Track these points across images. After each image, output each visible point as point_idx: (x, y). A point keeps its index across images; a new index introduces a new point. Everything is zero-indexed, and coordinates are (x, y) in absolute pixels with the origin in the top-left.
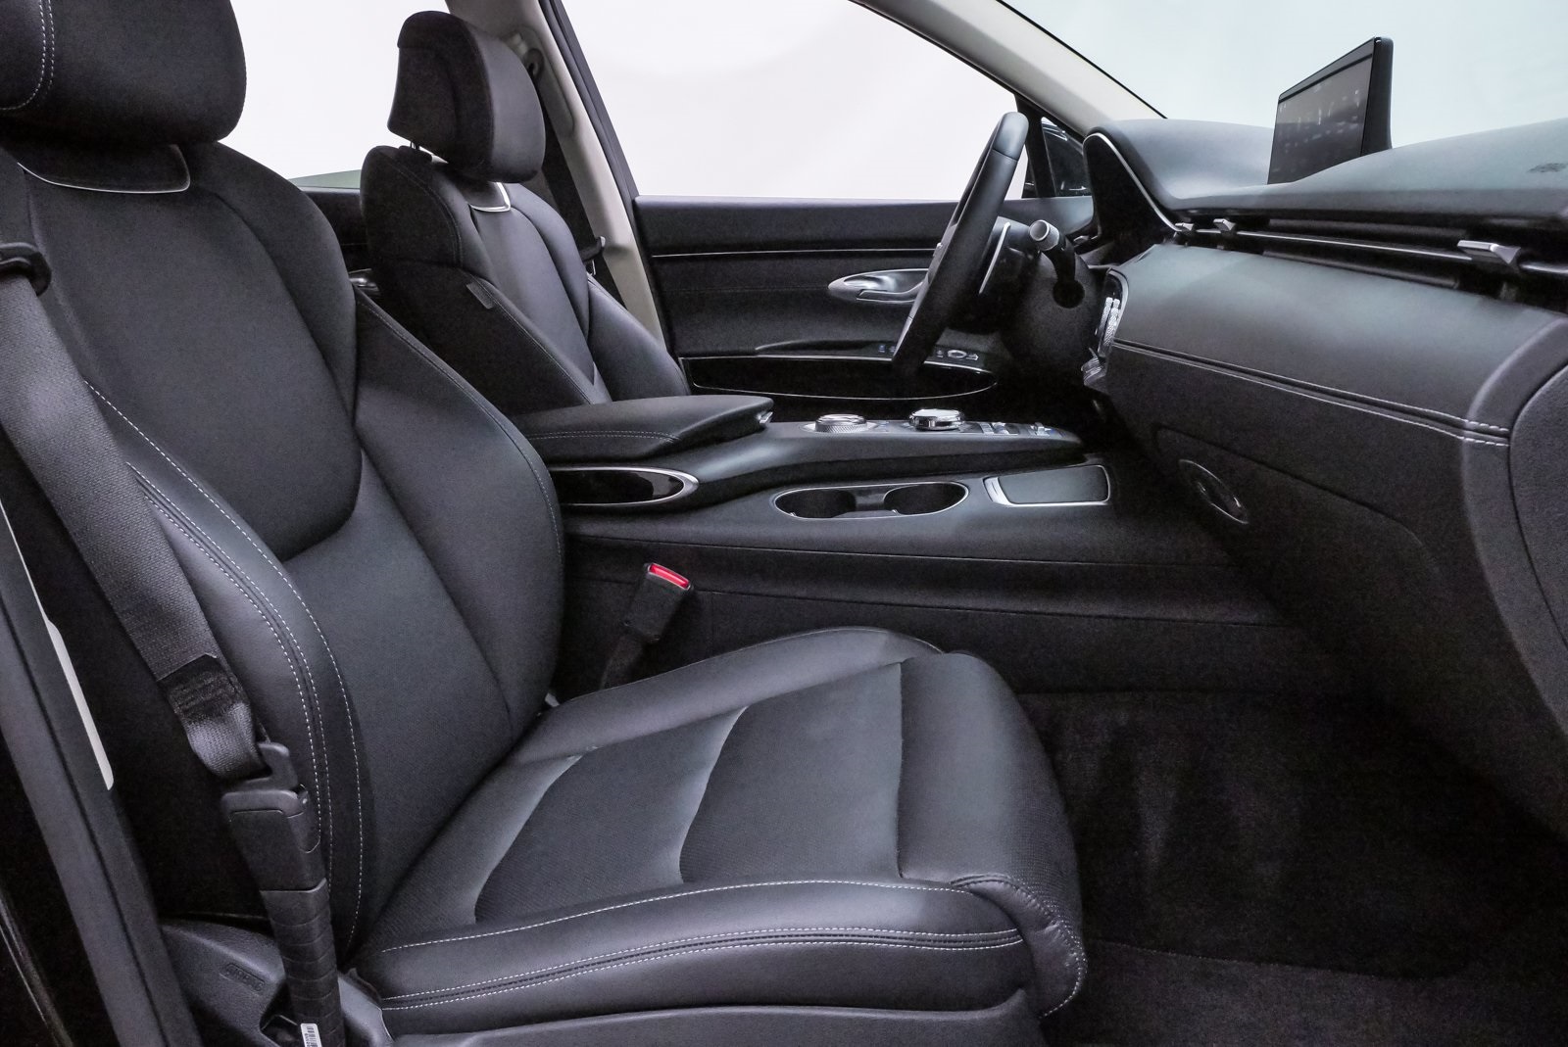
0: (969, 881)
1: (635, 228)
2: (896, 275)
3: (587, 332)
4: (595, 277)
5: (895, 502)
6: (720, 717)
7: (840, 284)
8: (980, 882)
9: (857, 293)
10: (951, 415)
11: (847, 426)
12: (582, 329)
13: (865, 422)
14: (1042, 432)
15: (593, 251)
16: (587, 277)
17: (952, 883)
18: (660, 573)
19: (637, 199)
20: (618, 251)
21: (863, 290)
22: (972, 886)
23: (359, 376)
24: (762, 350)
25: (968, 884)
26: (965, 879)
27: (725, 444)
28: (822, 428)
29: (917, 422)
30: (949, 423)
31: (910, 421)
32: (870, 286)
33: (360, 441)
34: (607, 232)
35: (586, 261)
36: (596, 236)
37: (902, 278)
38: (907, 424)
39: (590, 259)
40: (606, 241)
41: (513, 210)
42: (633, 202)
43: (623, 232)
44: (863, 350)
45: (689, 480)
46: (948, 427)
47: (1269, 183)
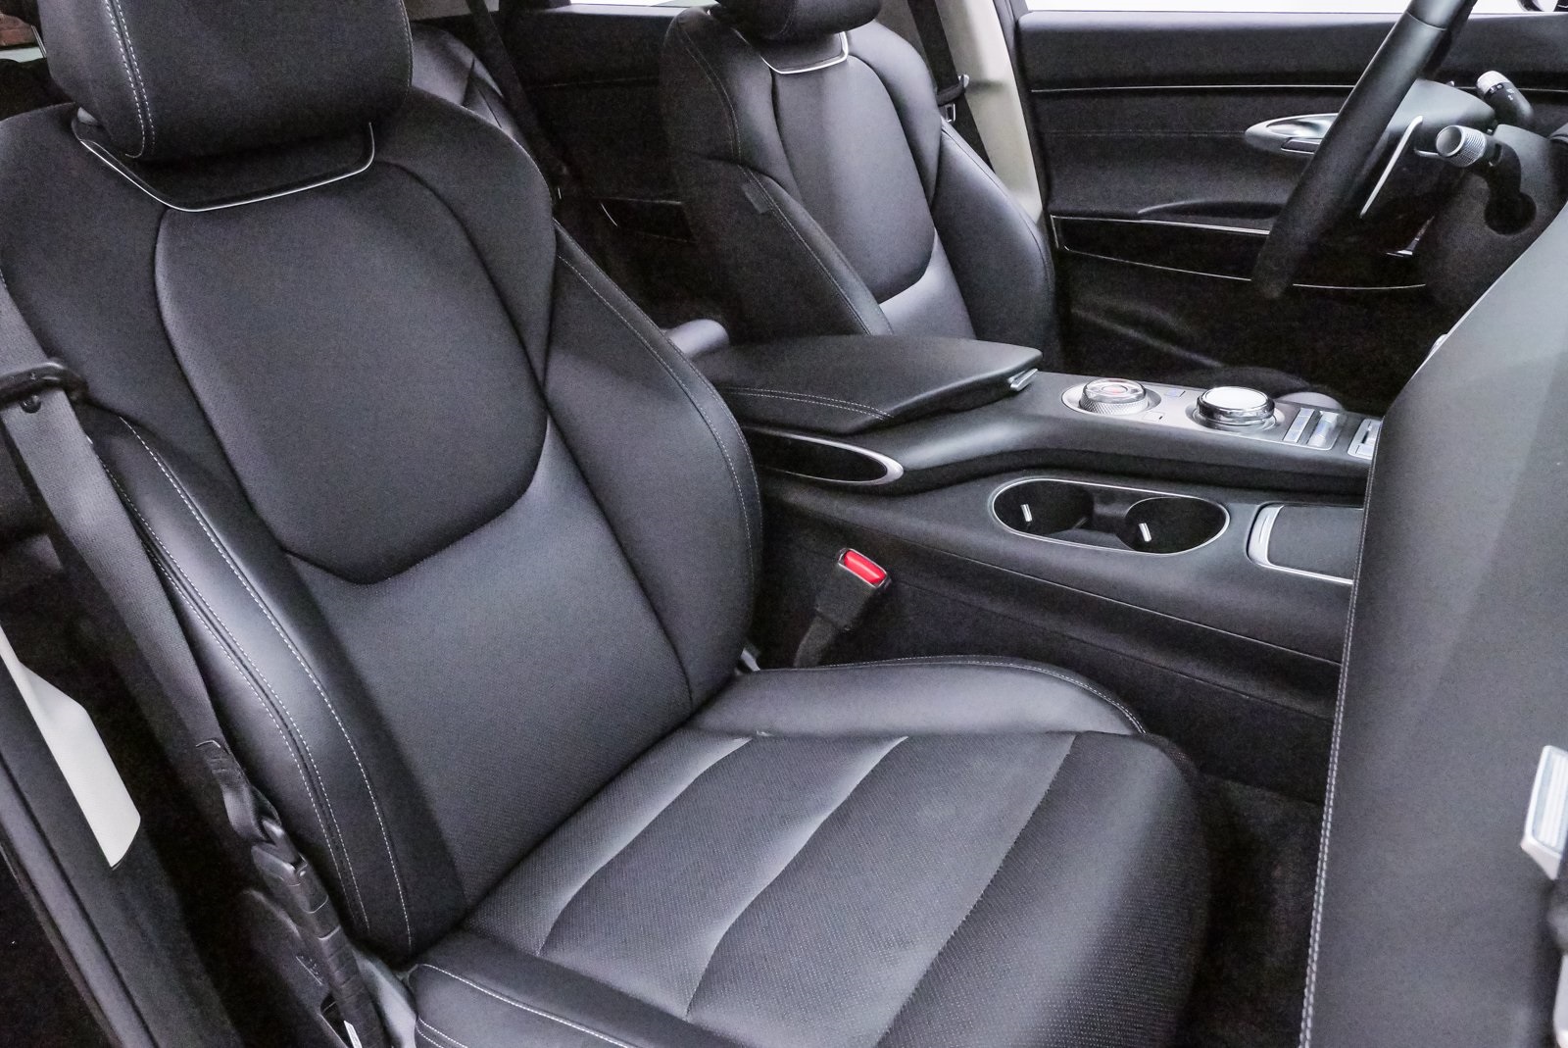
1: (1015, 58)
3: (932, 193)
4: (955, 125)
7: (1262, 128)
9: (1285, 143)
12: (926, 190)
15: (952, 92)
16: (942, 127)
19: (1023, 19)
20: (983, 86)
21: (1291, 138)
23: (550, 340)
24: (1146, 212)
28: (1087, 403)
33: (546, 407)
34: (976, 65)
35: (944, 106)
36: (959, 72)
39: (949, 103)
40: (972, 78)
41: (853, 61)
42: (1017, 24)
43: (995, 61)
45: (894, 468)
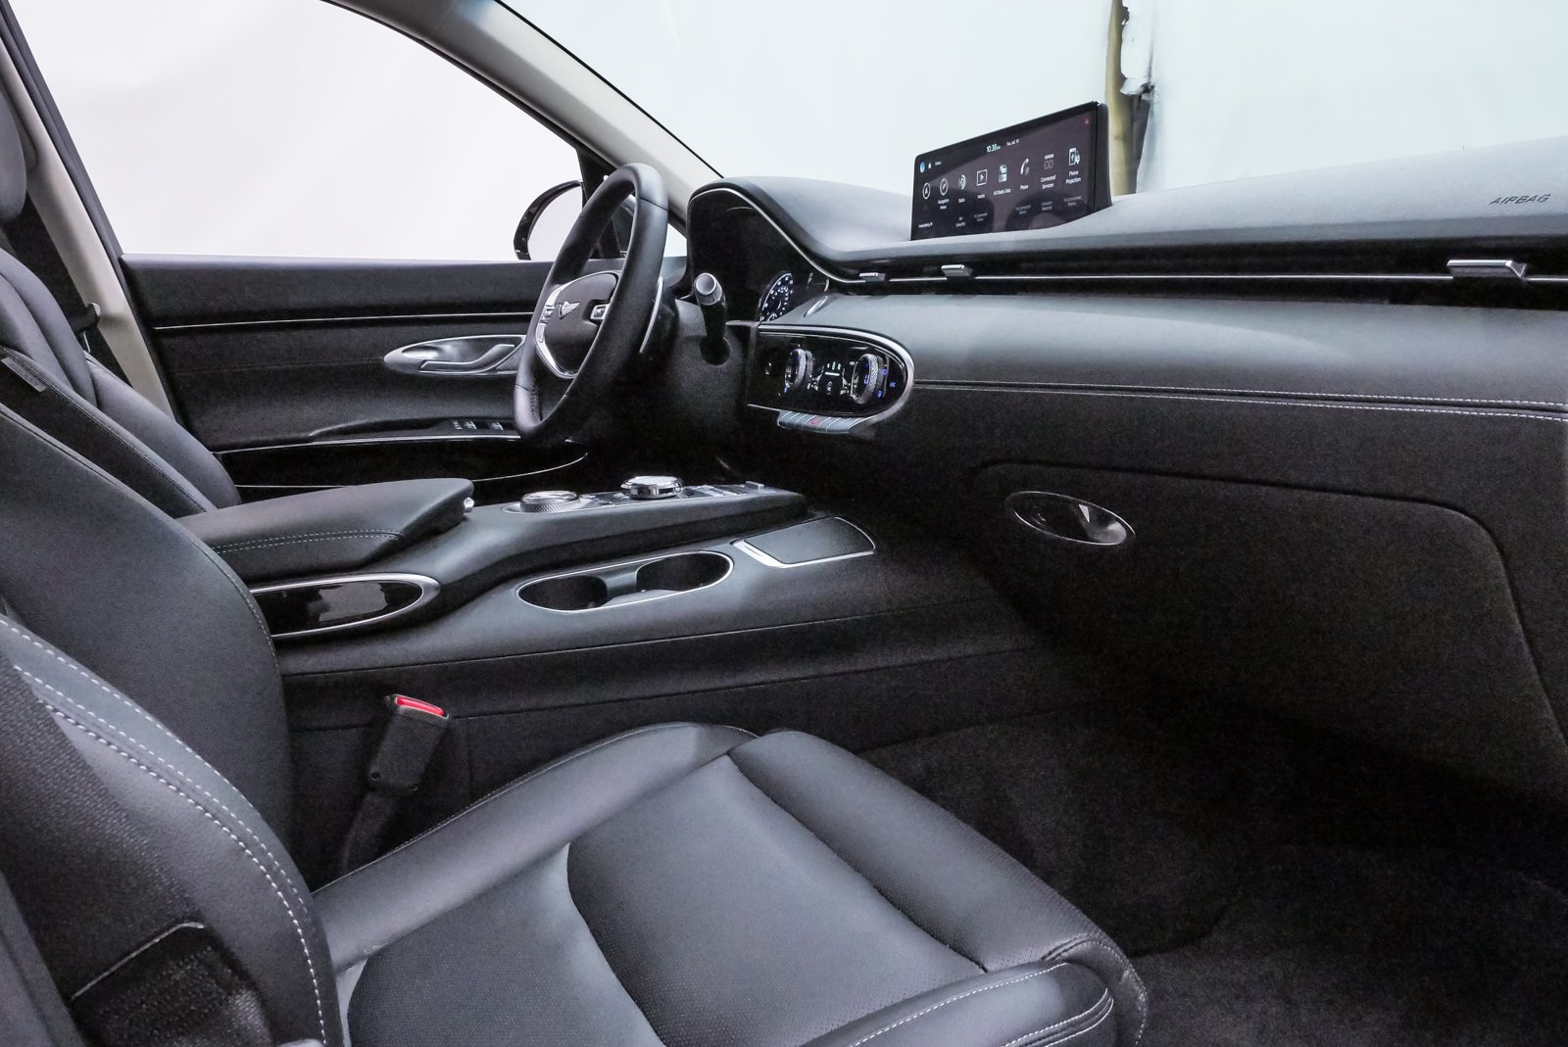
0: (1061, 950)
1: (129, 293)
2: (460, 343)
4: (91, 354)
5: (648, 580)
6: (541, 861)
7: (396, 356)
8: (1072, 948)
9: (419, 365)
10: (666, 482)
11: (561, 504)
13: (577, 498)
14: (762, 491)
15: (82, 322)
16: (84, 355)
17: (1043, 958)
18: (408, 704)
19: (124, 257)
20: (112, 321)
21: (425, 361)
22: (1065, 954)
24: (316, 436)
25: (1059, 954)
26: (1055, 950)
27: (441, 538)
28: (534, 508)
29: (635, 492)
30: (670, 490)
31: (625, 491)
32: (430, 355)
34: (95, 295)
35: (78, 334)
36: (86, 303)
37: (466, 347)
38: (620, 495)
39: (82, 331)
40: (102, 311)
42: (121, 261)
43: (114, 299)
44: (435, 428)
45: (425, 582)
46: (670, 494)
47: (912, 239)
